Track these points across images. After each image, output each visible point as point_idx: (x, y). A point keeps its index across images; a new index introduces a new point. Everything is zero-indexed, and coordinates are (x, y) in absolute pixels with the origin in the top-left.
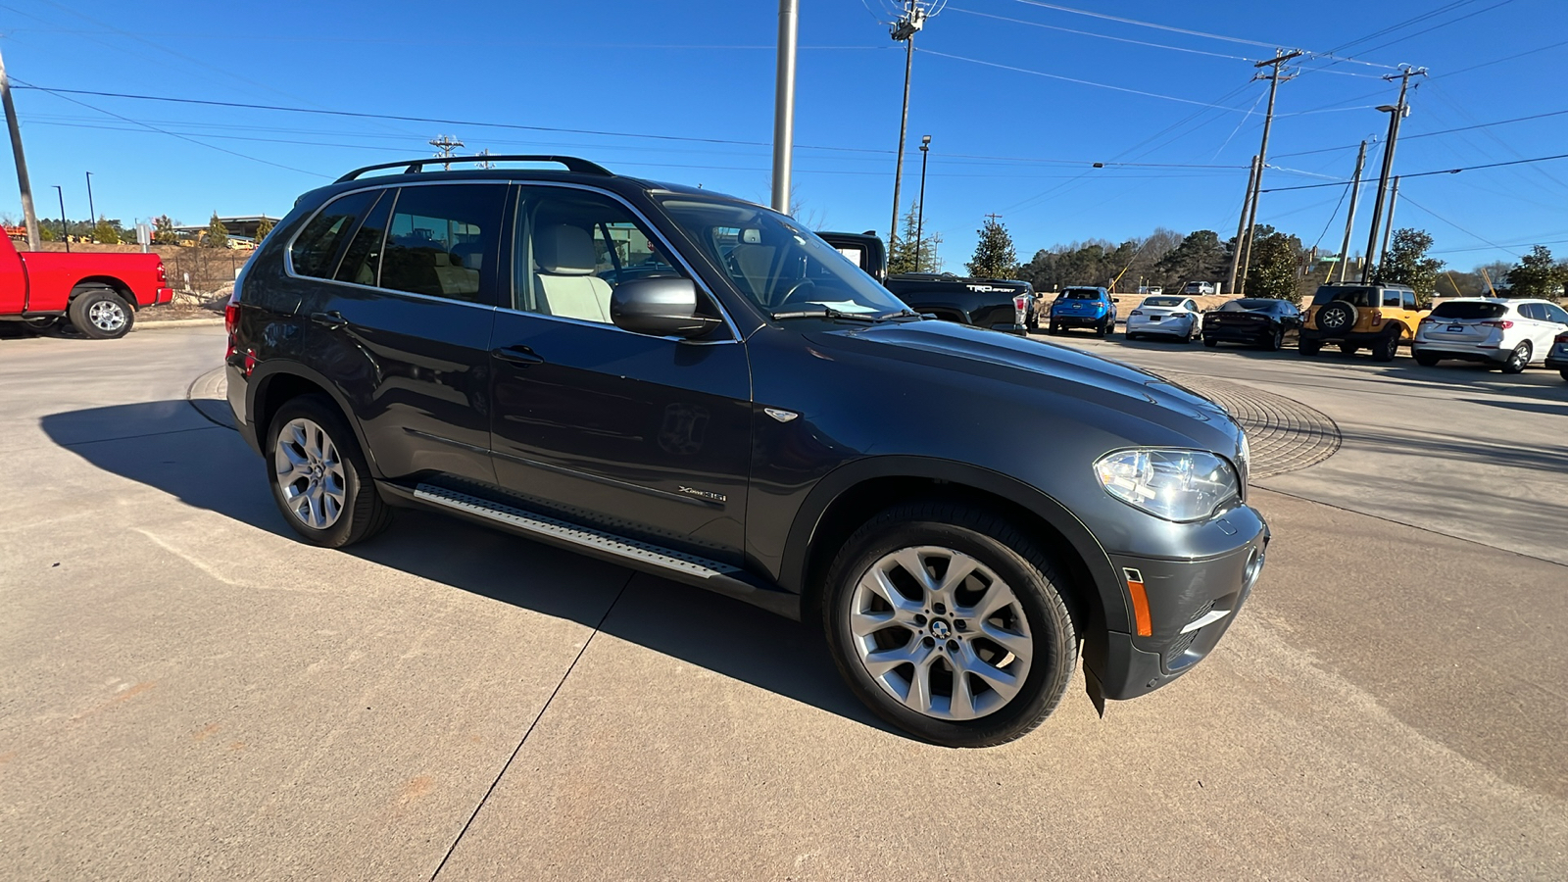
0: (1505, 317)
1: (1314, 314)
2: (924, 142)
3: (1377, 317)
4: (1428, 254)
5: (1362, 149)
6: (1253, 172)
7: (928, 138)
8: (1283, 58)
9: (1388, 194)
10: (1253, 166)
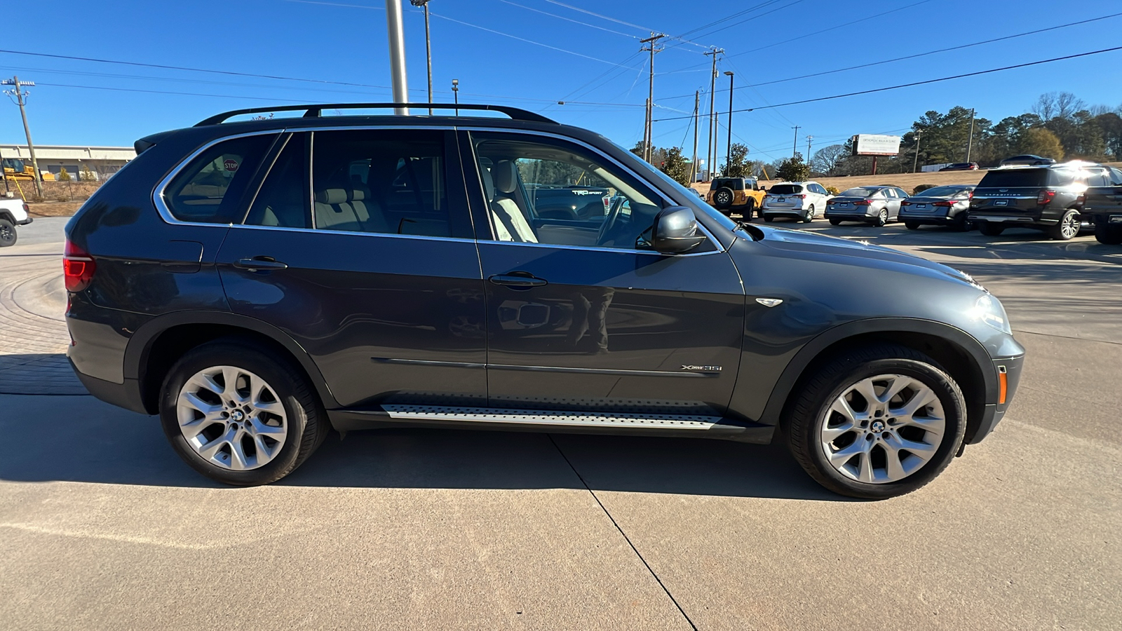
0: (802, 193)
1: (712, 195)
2: (453, 84)
3: (743, 195)
4: (748, 158)
5: (697, 96)
6: (647, 109)
7: (456, 81)
8: (655, 38)
9: (713, 122)
10: (647, 105)
